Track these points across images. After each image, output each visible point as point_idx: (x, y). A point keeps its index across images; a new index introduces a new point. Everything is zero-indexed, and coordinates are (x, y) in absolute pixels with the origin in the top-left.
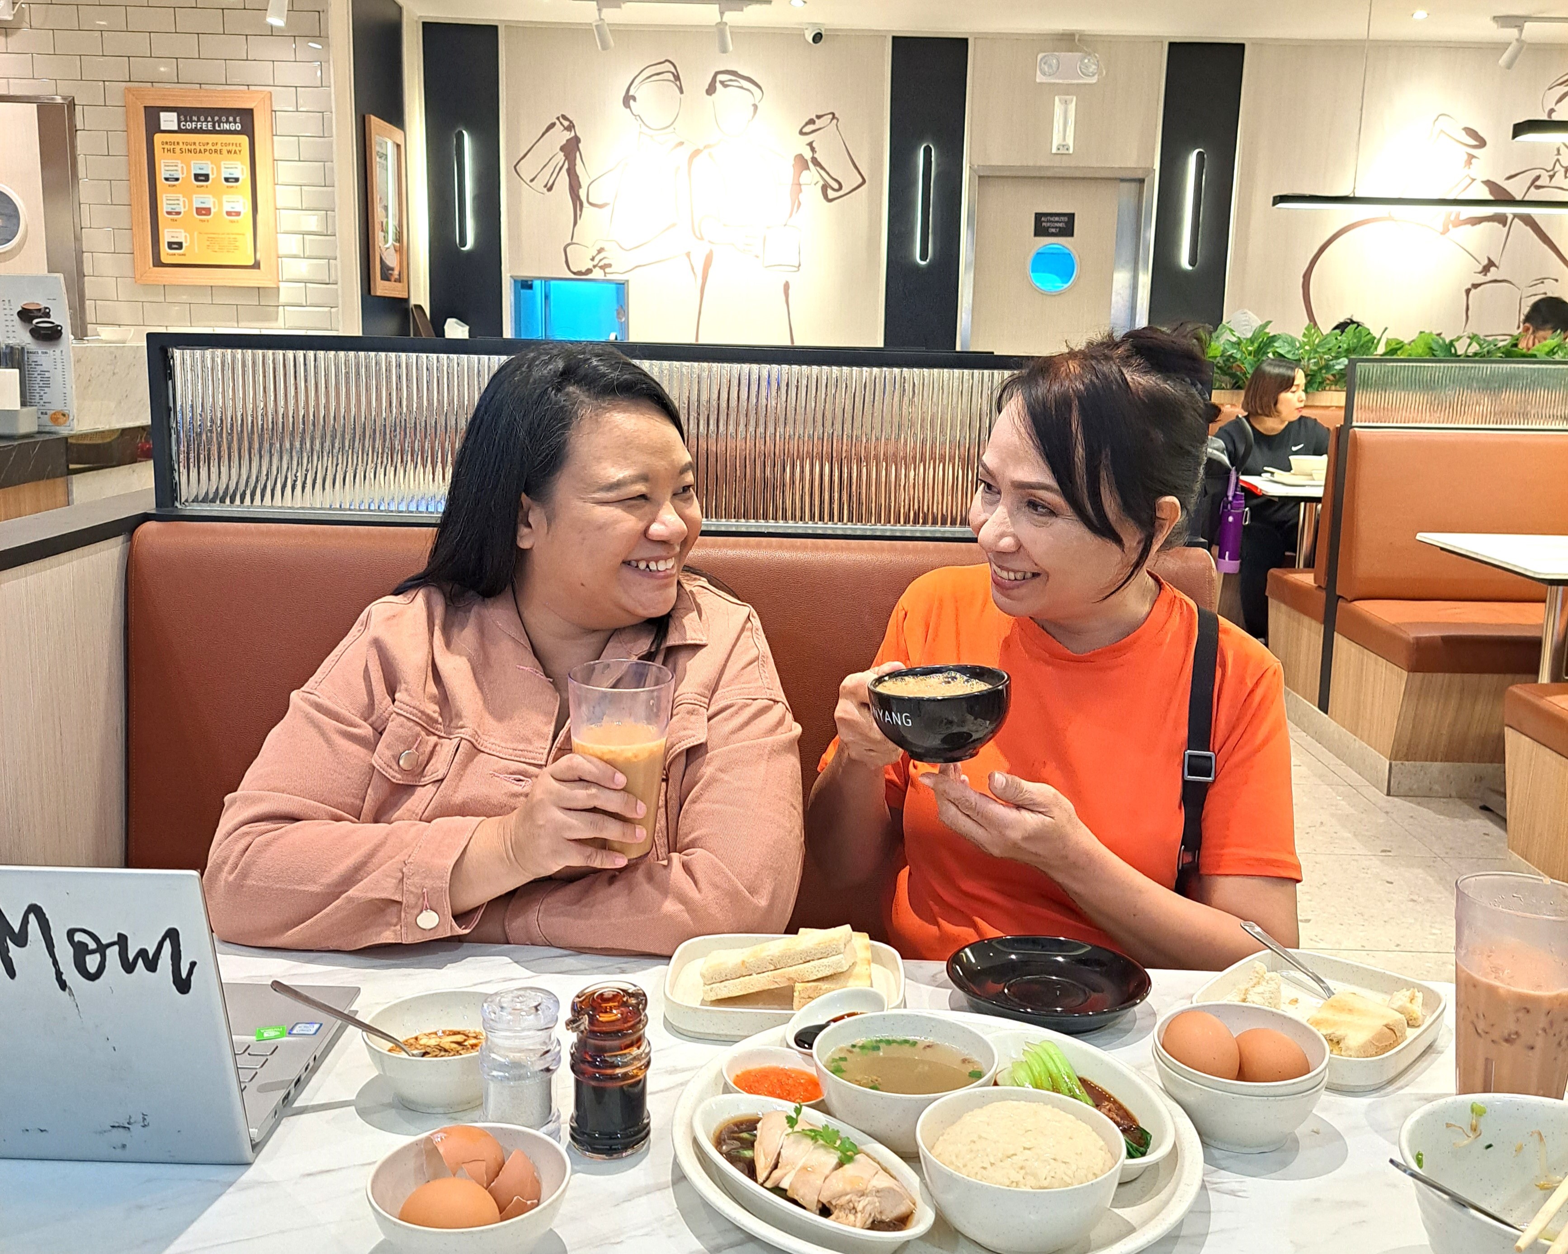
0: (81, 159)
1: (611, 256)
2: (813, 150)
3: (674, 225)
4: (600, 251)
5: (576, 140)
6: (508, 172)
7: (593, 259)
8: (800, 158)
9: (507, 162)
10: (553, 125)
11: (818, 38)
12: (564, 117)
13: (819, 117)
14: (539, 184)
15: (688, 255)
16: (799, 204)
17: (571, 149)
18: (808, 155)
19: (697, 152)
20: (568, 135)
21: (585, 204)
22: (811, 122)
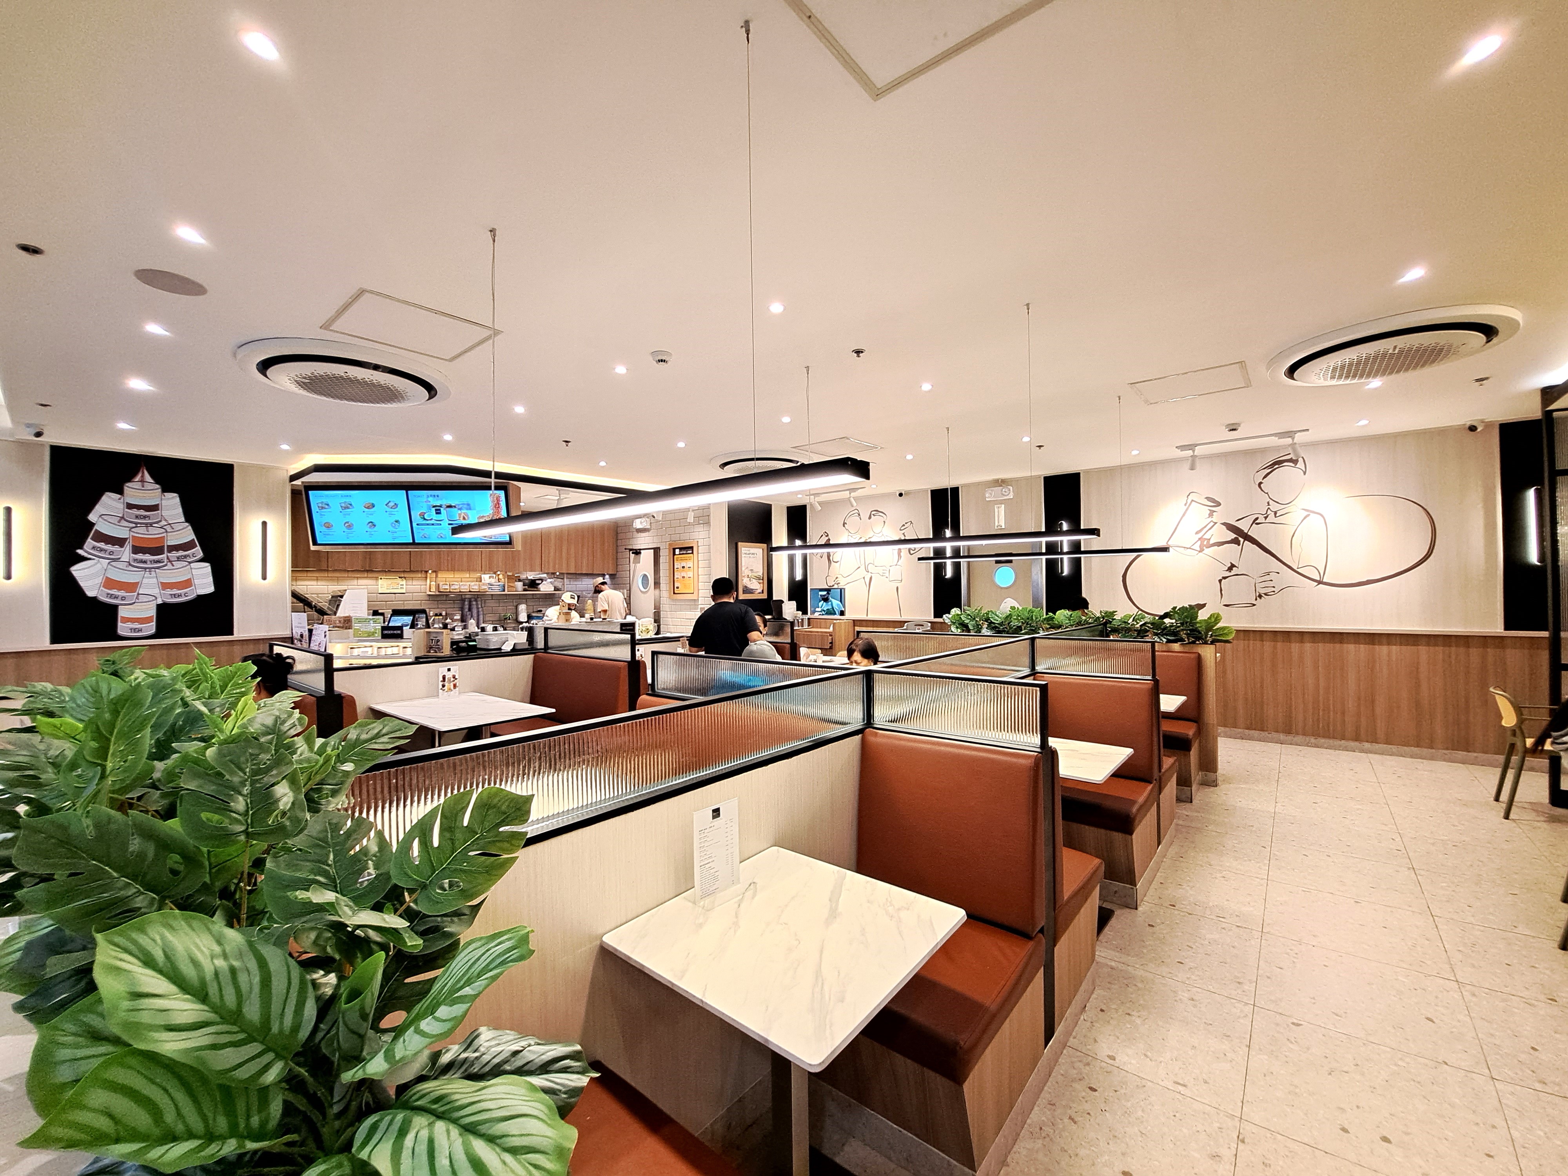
1: (840, 578)
3: (859, 567)
4: (837, 577)
7: (834, 580)
11: (901, 495)
13: (906, 523)
15: (864, 578)
16: (901, 557)
21: (832, 561)
22: (904, 525)
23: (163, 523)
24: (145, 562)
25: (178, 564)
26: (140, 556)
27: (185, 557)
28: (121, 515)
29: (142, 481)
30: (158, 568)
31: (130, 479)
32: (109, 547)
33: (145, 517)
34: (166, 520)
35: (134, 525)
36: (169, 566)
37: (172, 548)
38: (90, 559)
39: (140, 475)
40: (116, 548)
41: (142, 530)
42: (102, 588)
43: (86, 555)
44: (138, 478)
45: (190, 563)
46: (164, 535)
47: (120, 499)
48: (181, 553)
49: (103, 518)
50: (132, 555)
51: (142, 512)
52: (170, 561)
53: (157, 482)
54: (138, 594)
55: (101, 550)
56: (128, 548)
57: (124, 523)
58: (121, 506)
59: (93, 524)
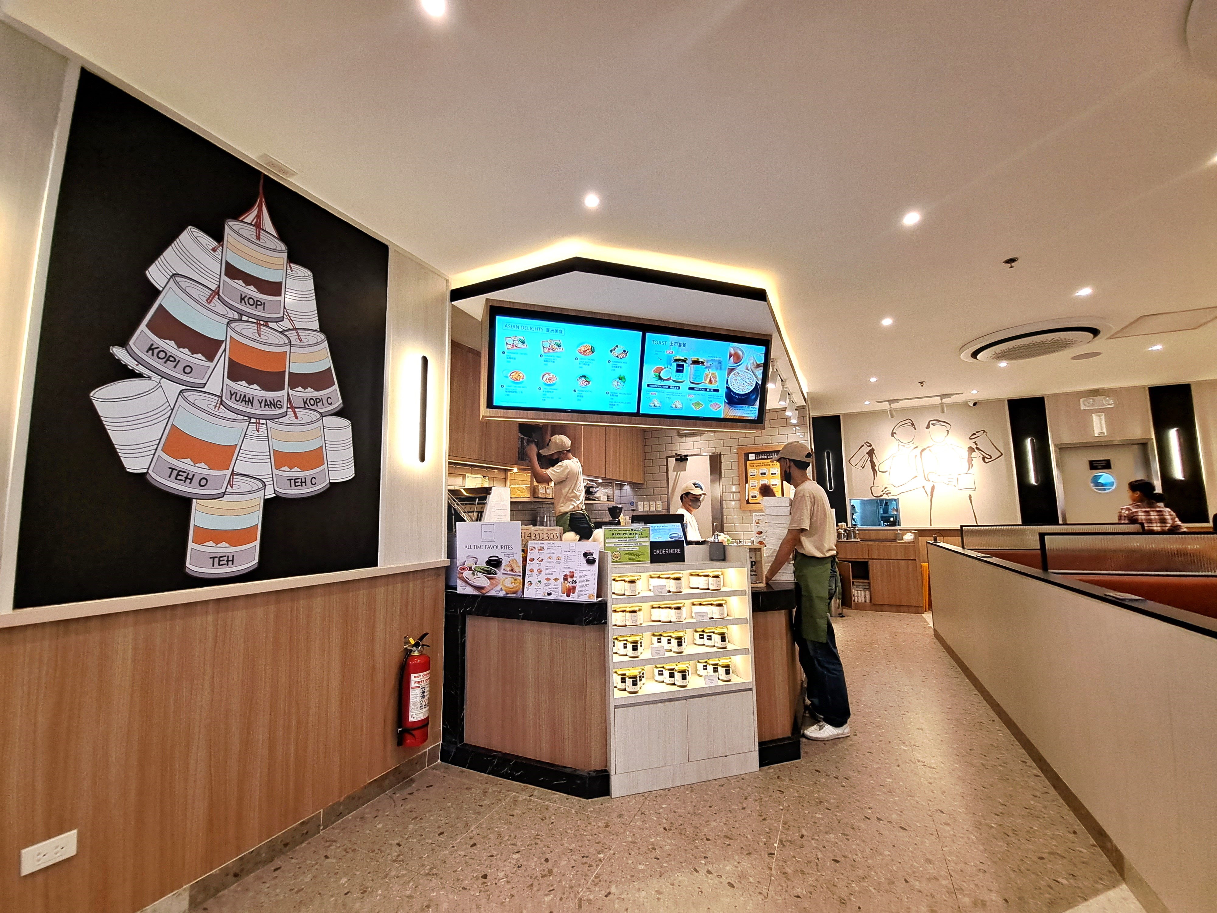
0: (723, 471)
1: (890, 489)
2: (976, 444)
3: (916, 476)
4: (886, 488)
5: (873, 450)
6: (846, 463)
7: (883, 491)
8: (970, 448)
9: (846, 459)
10: (863, 445)
11: (975, 404)
12: (867, 442)
13: (977, 432)
14: (859, 466)
15: (923, 487)
16: (972, 465)
17: (871, 453)
18: (974, 446)
19: (924, 449)
20: (870, 448)
21: (878, 472)
22: (974, 434)
23: (286, 324)
24: (249, 401)
25: (305, 415)
26: (242, 387)
27: (317, 401)
28: (214, 287)
29: (258, 225)
30: (271, 418)
31: (237, 214)
32: (184, 354)
33: (257, 303)
34: (290, 320)
35: (237, 316)
36: (290, 418)
37: (299, 380)
38: (140, 376)
39: (254, 212)
40: (198, 360)
41: (249, 330)
42: (159, 452)
43: (131, 363)
44: (250, 217)
45: (322, 416)
46: (287, 348)
47: (214, 250)
48: (310, 393)
49: (177, 284)
50: (227, 381)
51: (251, 291)
52: (292, 408)
53: (282, 237)
54: (232, 474)
55: (168, 358)
56: (221, 364)
57: (217, 305)
58: (216, 267)
59: (156, 293)
